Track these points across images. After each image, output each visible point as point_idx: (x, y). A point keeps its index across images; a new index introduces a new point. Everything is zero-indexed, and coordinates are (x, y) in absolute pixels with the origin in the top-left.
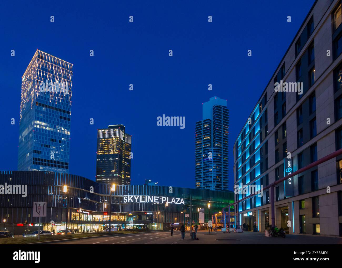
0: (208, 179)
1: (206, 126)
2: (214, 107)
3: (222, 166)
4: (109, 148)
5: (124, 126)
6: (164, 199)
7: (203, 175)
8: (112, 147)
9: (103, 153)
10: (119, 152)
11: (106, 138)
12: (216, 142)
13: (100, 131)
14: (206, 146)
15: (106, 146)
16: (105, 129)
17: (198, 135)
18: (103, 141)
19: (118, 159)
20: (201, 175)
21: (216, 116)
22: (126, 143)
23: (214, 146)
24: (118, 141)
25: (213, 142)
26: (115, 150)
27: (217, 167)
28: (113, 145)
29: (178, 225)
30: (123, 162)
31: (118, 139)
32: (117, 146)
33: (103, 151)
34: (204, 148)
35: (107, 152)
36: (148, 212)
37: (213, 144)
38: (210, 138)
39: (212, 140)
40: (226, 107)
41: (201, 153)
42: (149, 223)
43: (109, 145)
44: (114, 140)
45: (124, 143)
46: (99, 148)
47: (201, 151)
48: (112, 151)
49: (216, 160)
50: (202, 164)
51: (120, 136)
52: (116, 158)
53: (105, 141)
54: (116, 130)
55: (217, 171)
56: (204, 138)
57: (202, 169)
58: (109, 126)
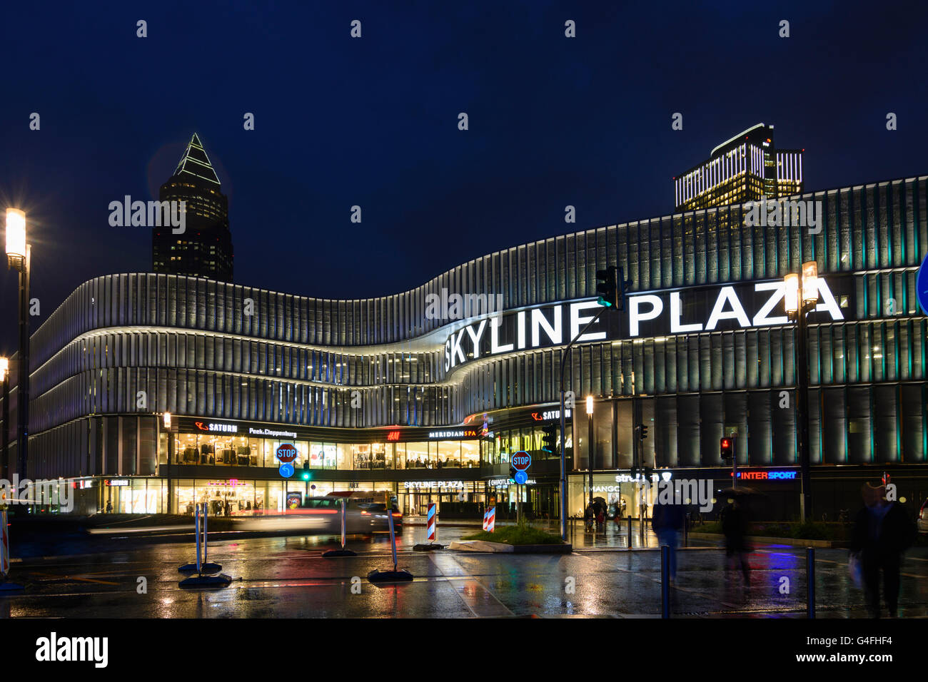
6: (645, 308)
11: (702, 196)
13: (683, 179)
24: (744, 187)
31: (744, 179)
44: (729, 192)
51: (749, 168)
54: (735, 152)
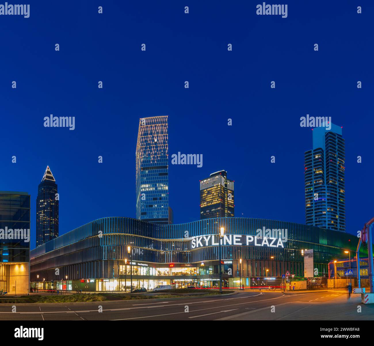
0: (321, 224)
1: (317, 157)
2: (327, 133)
3: (338, 209)
4: (211, 199)
5: (225, 172)
7: (315, 219)
8: (214, 196)
9: (206, 205)
10: (221, 201)
11: (208, 188)
12: (330, 178)
13: (202, 182)
14: (317, 182)
15: (208, 197)
16: (207, 178)
17: (307, 168)
18: (205, 192)
19: (220, 209)
20: (312, 219)
21: (329, 145)
22: (228, 190)
23: (328, 183)
24: (220, 188)
25: (326, 178)
26: (217, 199)
27: (332, 210)
28: (215, 194)
29: (274, 281)
30: (226, 211)
31: (220, 186)
32: (218, 195)
33: (206, 203)
34: (315, 185)
35: (210, 203)
36: (225, 261)
37: (327, 181)
38: (323, 172)
39: (325, 176)
40: (341, 136)
41: (312, 191)
42: (229, 278)
43: (211, 195)
44: (215, 189)
45: (226, 191)
46: (203, 200)
47: (312, 189)
48: (214, 201)
49: (330, 201)
50: (314, 205)
51: (221, 183)
52: (219, 208)
53: (207, 192)
54: (217, 177)
55: (331, 215)
56: (315, 172)
57: (314, 212)
58: (211, 174)
